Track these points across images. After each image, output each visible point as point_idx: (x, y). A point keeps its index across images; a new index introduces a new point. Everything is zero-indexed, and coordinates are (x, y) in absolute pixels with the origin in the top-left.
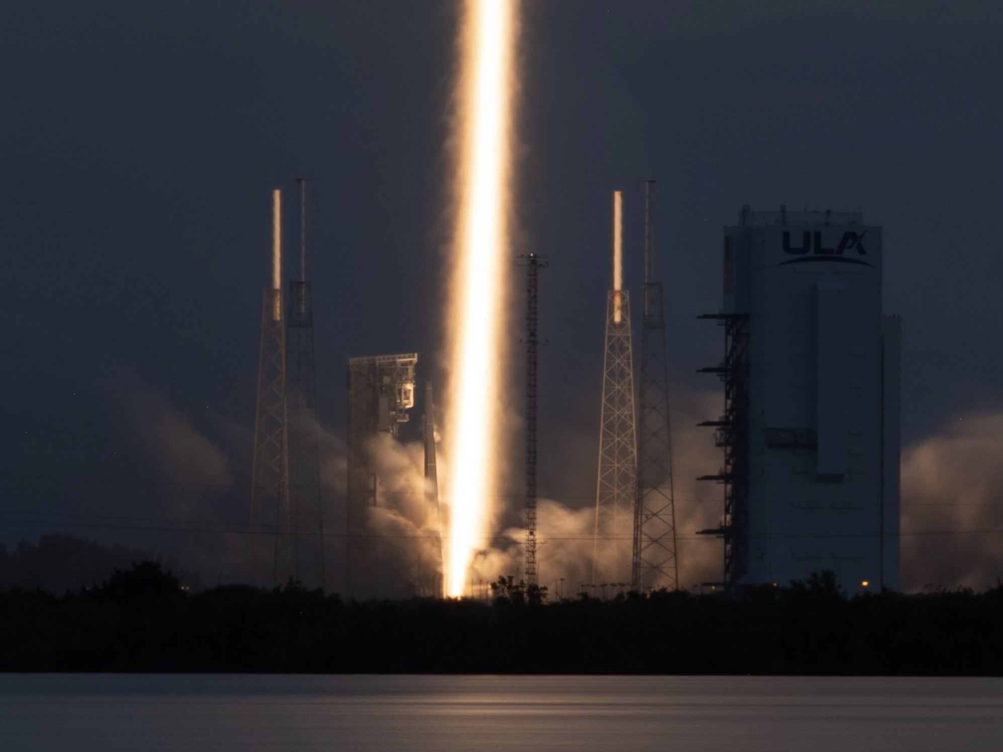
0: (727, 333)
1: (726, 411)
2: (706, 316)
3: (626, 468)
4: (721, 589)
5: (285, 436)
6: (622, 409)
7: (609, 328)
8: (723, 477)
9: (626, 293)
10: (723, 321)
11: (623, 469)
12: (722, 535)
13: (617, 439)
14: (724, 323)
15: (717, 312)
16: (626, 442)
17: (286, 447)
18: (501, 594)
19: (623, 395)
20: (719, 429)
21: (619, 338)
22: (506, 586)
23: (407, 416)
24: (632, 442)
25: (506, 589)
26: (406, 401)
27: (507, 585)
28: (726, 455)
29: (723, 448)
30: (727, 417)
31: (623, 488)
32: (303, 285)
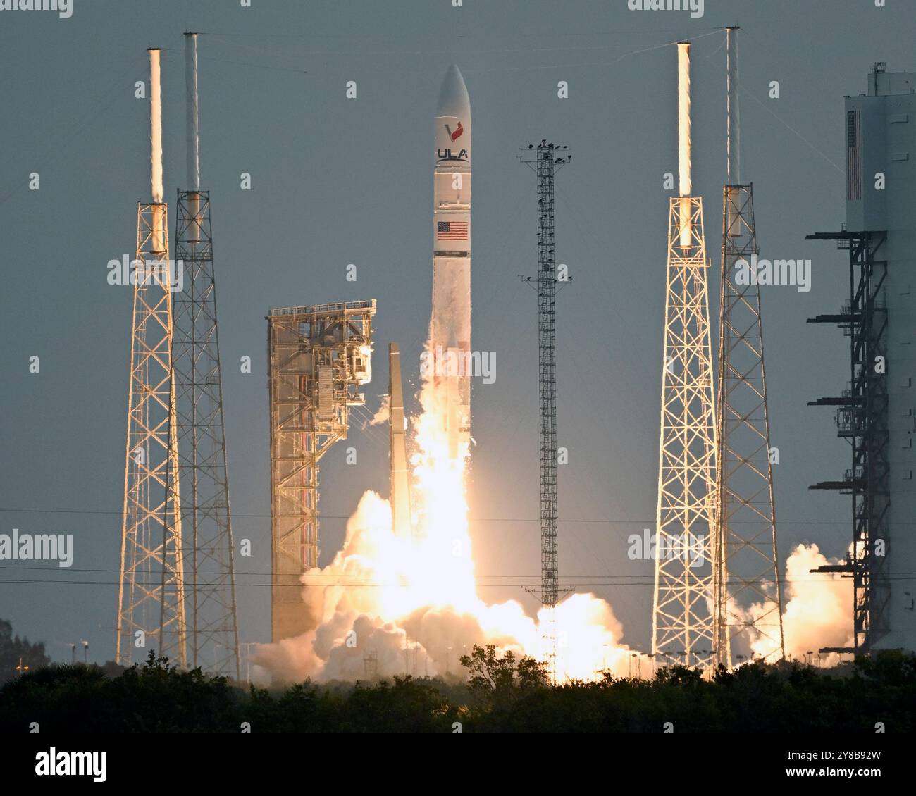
0: (854, 260)
1: (853, 381)
2: (818, 236)
3: (702, 473)
4: (850, 657)
5: (174, 430)
6: (695, 381)
7: (672, 255)
8: (851, 485)
9: (698, 201)
10: (847, 243)
11: (698, 474)
12: (851, 574)
13: (686, 427)
14: (848, 246)
15: (837, 230)
16: (700, 432)
17: (175, 447)
18: (477, 674)
19: (696, 359)
20: (842, 410)
21: (688, 272)
22: (485, 661)
23: (362, 396)
24: (710, 432)
25: (484, 664)
26: (358, 375)
27: (486, 659)
28: (854, 450)
29: (850, 439)
30: (855, 391)
31: (698, 502)
32: (198, 197)
